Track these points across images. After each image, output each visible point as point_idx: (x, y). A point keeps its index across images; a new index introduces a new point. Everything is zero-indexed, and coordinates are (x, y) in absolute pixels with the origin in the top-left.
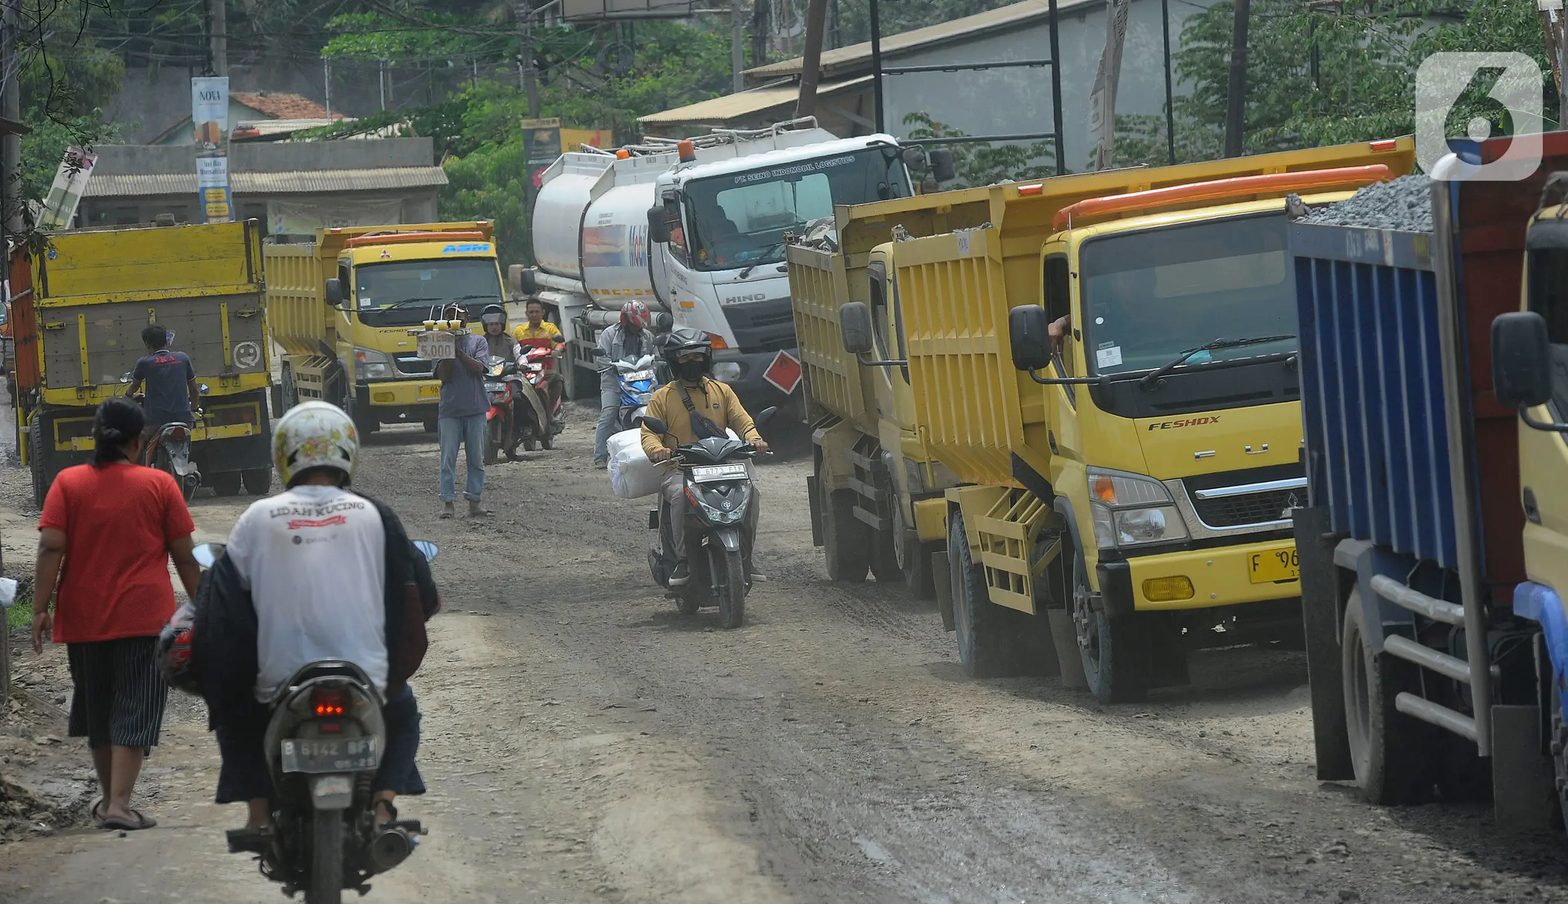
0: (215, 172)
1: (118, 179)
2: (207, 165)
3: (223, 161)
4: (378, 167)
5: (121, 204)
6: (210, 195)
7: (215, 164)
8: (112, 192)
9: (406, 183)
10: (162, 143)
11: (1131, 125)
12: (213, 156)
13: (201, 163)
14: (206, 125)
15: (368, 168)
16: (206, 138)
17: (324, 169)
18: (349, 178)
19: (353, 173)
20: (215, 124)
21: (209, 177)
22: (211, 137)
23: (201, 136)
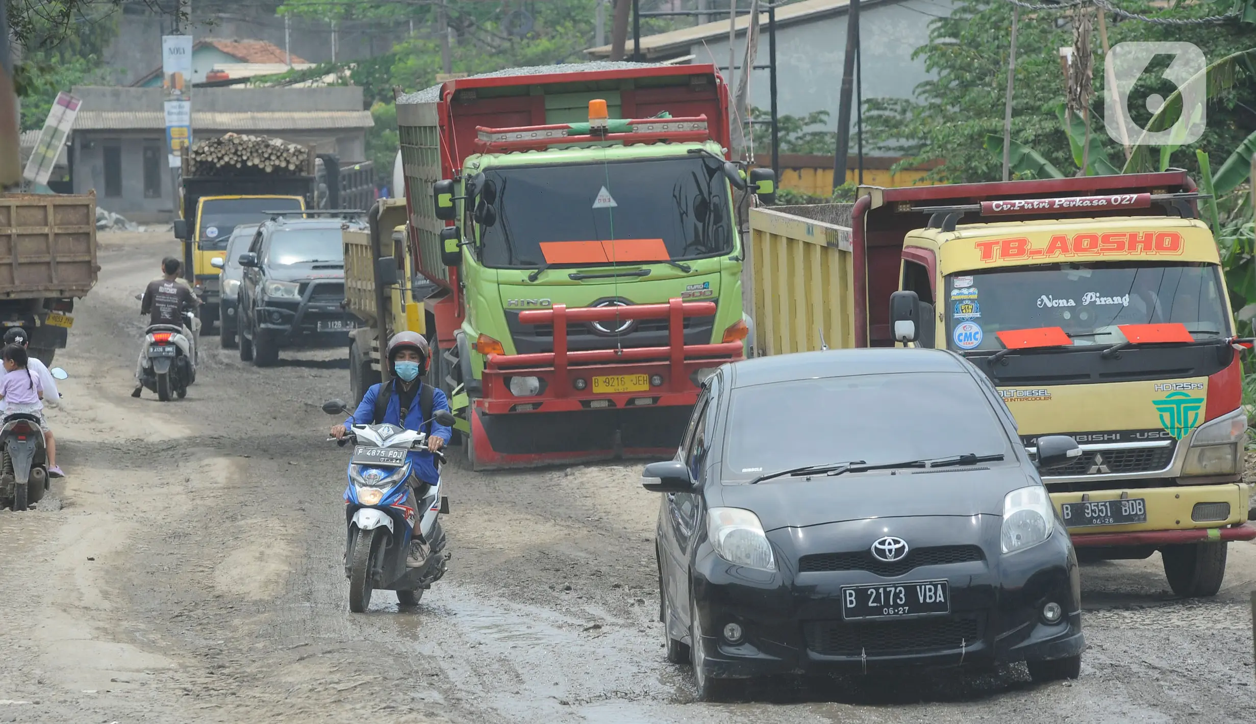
0: (180, 113)
1: (104, 115)
2: (174, 107)
3: (187, 105)
4: (317, 110)
5: (107, 136)
6: (174, 133)
7: (180, 107)
8: (100, 125)
9: (338, 125)
10: (142, 86)
11: (886, 105)
12: (178, 100)
13: (167, 106)
14: (173, 76)
15: (309, 111)
16: (173, 86)
17: (273, 111)
18: (293, 119)
19: (297, 115)
20: (181, 75)
21: (175, 117)
22: (177, 85)
23: (170, 84)
